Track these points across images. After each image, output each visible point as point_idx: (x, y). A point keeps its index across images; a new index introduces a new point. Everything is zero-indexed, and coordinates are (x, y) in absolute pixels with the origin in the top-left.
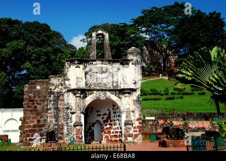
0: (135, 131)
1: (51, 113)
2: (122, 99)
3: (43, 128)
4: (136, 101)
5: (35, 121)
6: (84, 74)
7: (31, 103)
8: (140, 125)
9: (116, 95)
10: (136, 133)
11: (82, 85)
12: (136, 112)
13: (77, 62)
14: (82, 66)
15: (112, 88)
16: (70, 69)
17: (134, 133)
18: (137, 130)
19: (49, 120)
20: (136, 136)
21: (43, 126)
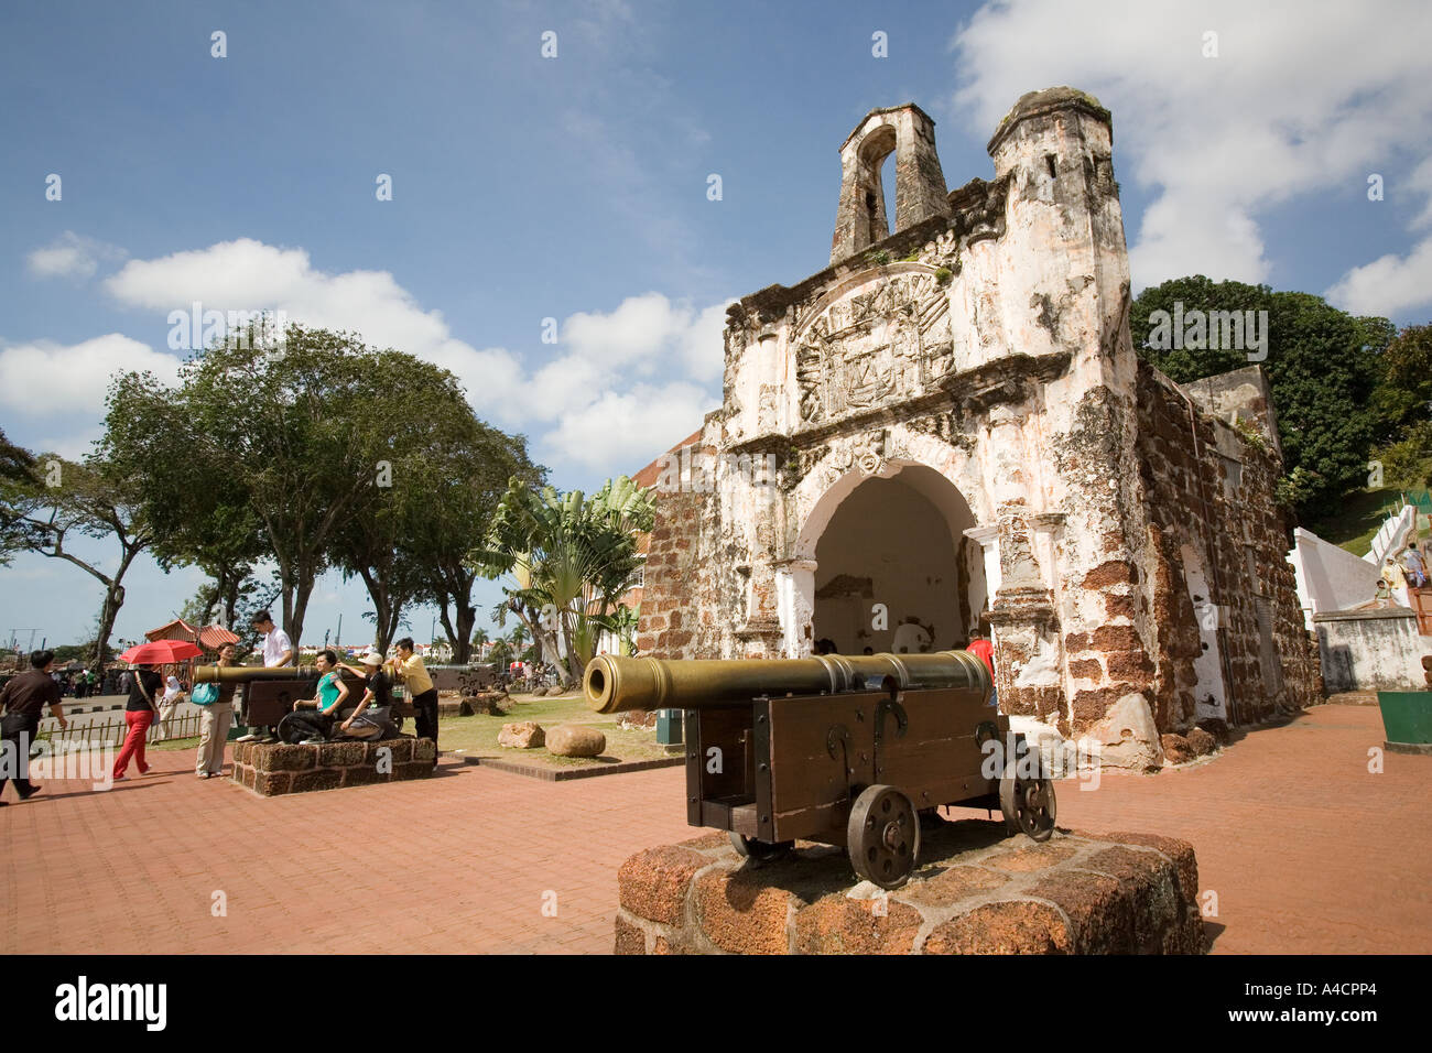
0: (1079, 669)
1: (707, 580)
2: (979, 451)
3: (684, 649)
4: (1076, 438)
5: (666, 616)
6: (793, 361)
7: (660, 543)
8: (1122, 621)
9: (938, 432)
10: (1087, 684)
11: (788, 422)
12: (1076, 523)
13: (755, 317)
14: (783, 331)
15: (918, 393)
16: (742, 360)
17: (1071, 687)
18: (1101, 657)
19: (701, 610)
20: (1094, 707)
21: (684, 639)
